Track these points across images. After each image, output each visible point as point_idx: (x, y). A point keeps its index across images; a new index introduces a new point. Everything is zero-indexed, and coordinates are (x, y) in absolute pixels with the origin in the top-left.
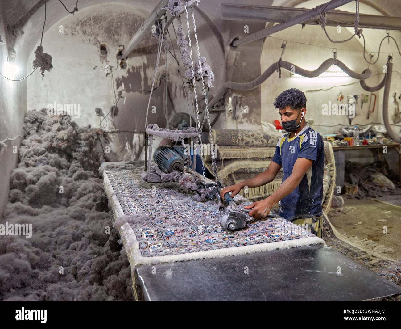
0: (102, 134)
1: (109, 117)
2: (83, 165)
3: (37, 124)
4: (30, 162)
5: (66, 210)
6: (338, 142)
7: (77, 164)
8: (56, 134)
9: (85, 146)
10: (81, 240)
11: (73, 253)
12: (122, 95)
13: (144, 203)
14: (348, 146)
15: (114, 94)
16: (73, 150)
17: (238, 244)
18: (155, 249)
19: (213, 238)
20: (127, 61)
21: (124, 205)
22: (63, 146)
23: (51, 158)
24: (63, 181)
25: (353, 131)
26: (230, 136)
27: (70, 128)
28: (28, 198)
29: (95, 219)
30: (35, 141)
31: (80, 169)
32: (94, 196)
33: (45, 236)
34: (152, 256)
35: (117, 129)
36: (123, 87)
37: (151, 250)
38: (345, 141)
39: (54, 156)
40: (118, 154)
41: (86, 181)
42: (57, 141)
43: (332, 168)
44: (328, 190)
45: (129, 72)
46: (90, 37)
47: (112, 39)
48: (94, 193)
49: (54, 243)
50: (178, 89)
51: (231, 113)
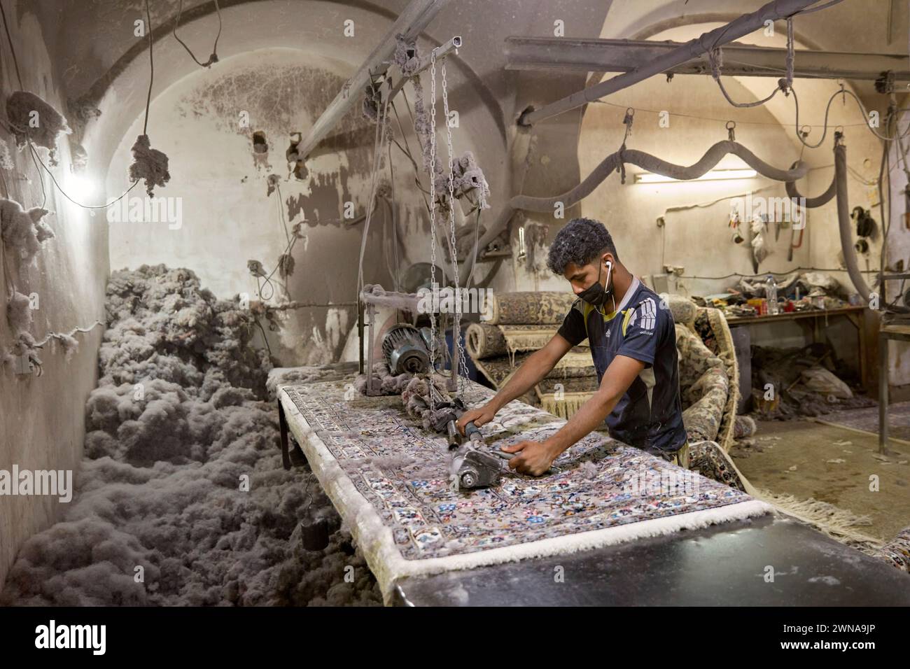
0: (263, 313)
1: (277, 277)
2: (230, 376)
3: (132, 297)
4: (124, 374)
5: (202, 470)
6: (736, 309)
7: (217, 375)
8: (172, 316)
9: (232, 338)
10: (238, 528)
11: (227, 556)
12: (301, 233)
13: (379, 448)
14: (757, 316)
15: (284, 232)
16: (207, 347)
17: (601, 524)
18: (428, 541)
19: (541, 512)
20: (308, 164)
21: (338, 454)
22: (188, 340)
23: (165, 364)
24: (193, 410)
25: (764, 286)
26: (525, 305)
27: (201, 302)
28: (123, 448)
29: (263, 484)
30: (131, 332)
31: (223, 385)
32: (257, 437)
33: (164, 523)
34: (425, 557)
35: (294, 302)
36: (301, 216)
37: (421, 545)
38: (750, 306)
39: (170, 361)
40: (298, 351)
41: (237, 408)
42: (175, 329)
43: (730, 362)
44: (726, 404)
45: (312, 184)
46: (231, 118)
47: (275, 120)
48: (258, 432)
49: (183, 537)
50: (412, 217)
51: (524, 259)
